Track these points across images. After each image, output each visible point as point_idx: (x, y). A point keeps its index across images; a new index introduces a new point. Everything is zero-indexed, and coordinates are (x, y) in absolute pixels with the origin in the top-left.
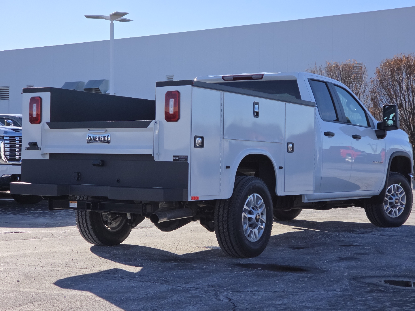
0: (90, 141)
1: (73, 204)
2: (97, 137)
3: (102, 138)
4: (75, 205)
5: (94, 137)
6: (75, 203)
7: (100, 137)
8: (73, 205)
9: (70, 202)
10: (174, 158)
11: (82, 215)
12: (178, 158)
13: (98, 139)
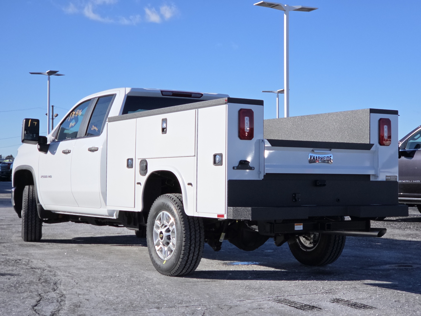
0: (312, 161)
1: (299, 226)
2: (319, 157)
3: (325, 158)
4: (301, 228)
5: (317, 157)
6: (301, 225)
7: (322, 157)
8: (298, 228)
9: (295, 224)
10: (387, 178)
11: (195, 241)
12: (389, 178)
13: (321, 159)
